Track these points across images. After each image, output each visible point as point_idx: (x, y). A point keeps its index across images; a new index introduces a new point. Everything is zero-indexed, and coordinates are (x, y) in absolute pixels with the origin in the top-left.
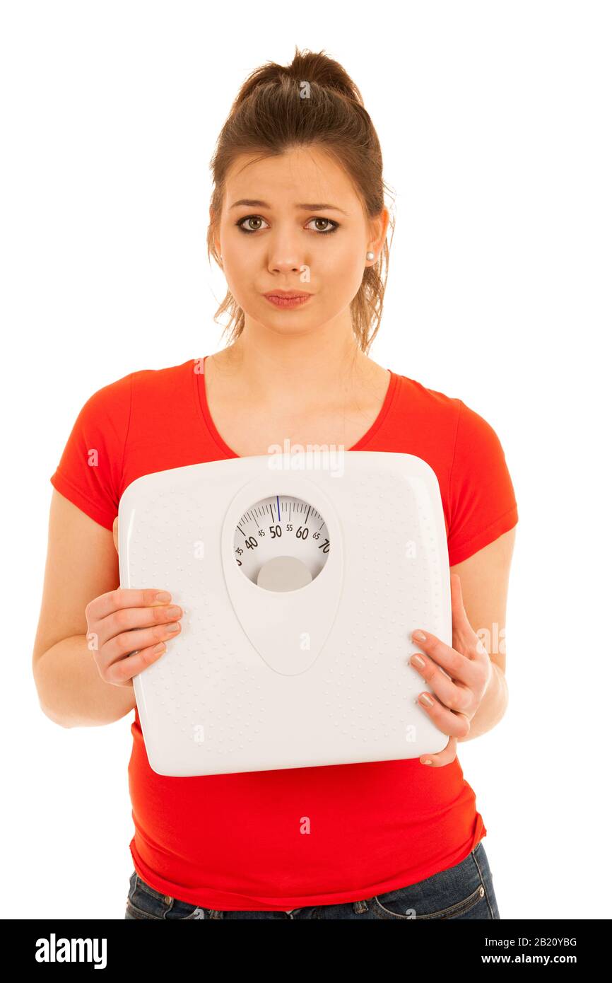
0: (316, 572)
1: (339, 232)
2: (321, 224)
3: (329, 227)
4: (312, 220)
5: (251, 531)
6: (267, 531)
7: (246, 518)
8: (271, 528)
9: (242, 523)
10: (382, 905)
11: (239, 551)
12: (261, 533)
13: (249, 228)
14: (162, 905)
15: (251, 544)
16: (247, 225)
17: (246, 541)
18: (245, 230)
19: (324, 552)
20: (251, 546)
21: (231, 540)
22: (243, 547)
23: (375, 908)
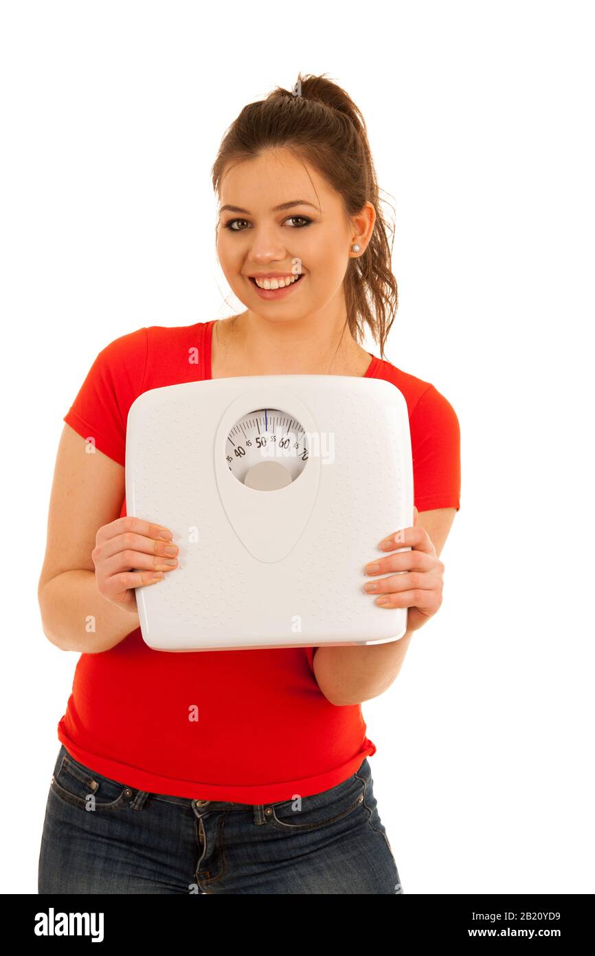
0: (296, 474)
1: (312, 226)
2: (297, 221)
3: (304, 222)
4: (289, 219)
5: (240, 441)
6: (253, 441)
7: (234, 431)
8: (257, 439)
9: (232, 435)
10: (279, 819)
11: (229, 459)
12: (248, 443)
13: (237, 228)
14: (87, 788)
15: (239, 453)
16: (235, 226)
17: (235, 451)
18: (233, 230)
19: (303, 459)
20: (239, 454)
21: (223, 449)
22: (233, 455)
23: (272, 821)
